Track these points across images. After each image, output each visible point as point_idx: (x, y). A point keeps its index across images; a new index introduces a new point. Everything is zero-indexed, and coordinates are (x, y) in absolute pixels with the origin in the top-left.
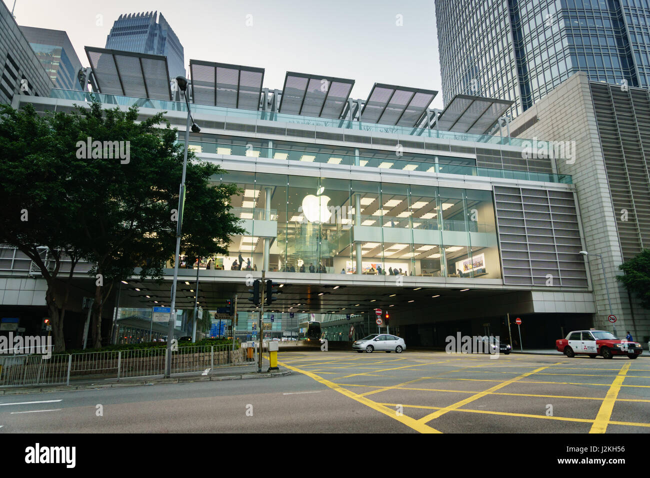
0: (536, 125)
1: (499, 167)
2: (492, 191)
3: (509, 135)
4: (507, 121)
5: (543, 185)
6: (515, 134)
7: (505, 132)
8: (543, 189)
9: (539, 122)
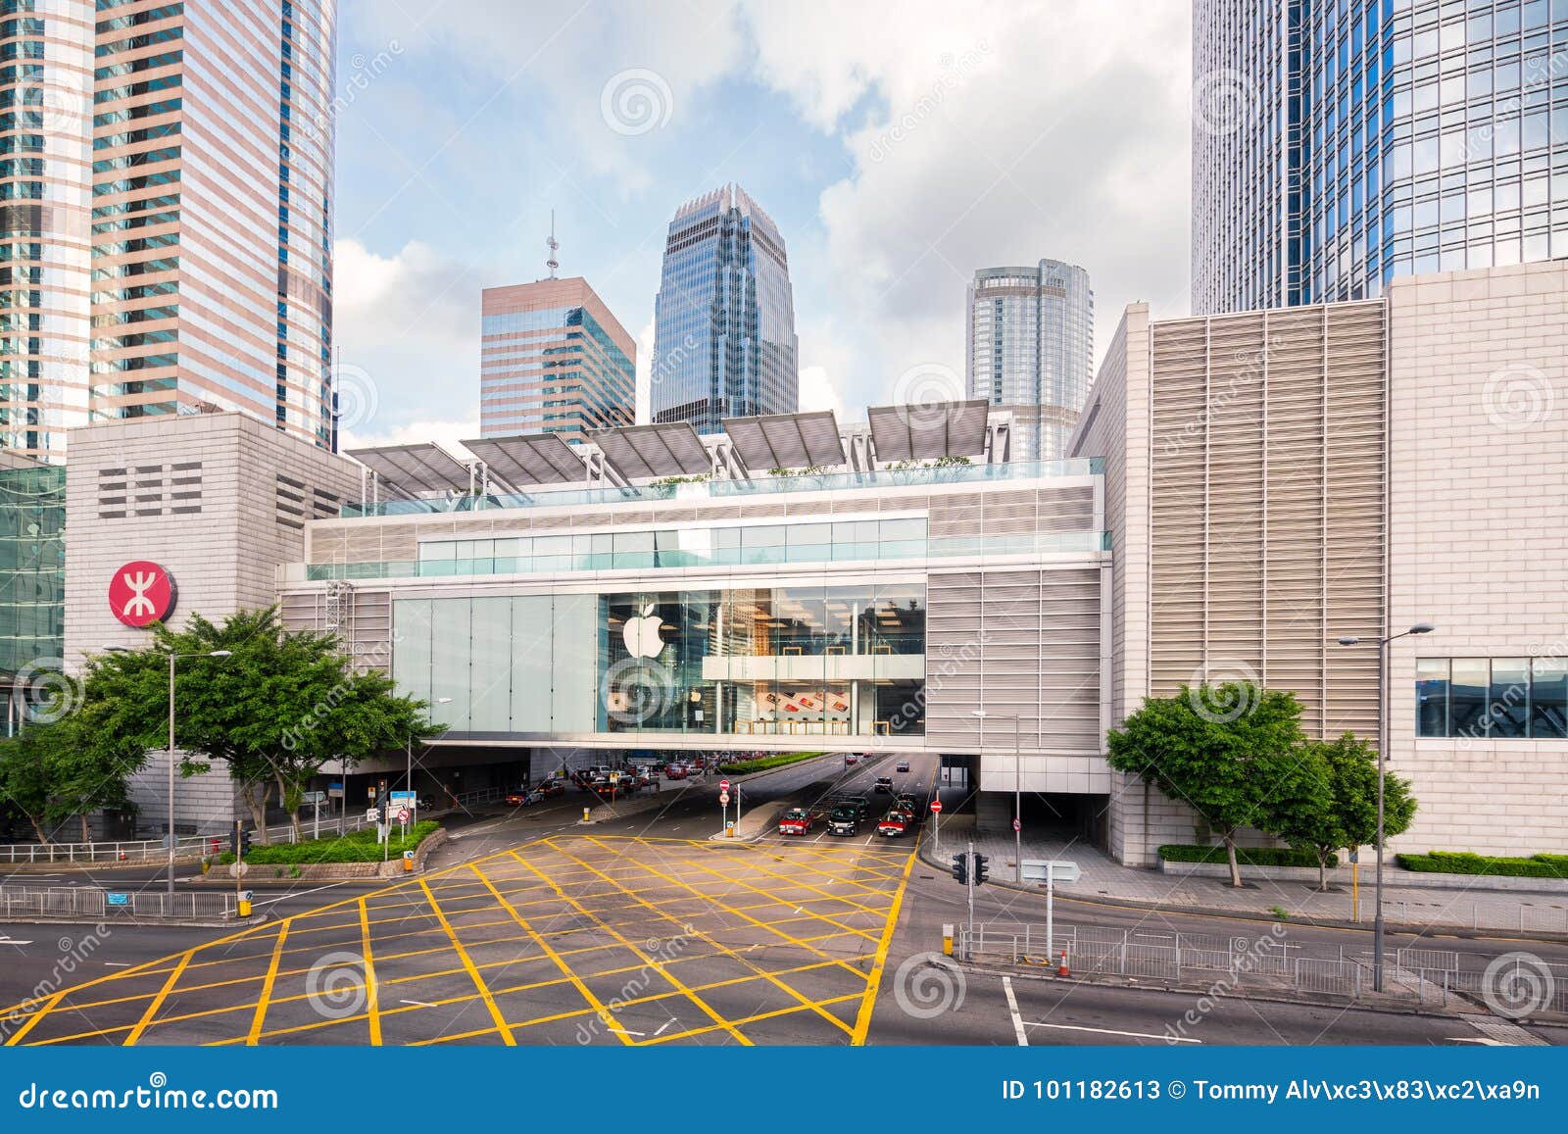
8: (1035, 569)
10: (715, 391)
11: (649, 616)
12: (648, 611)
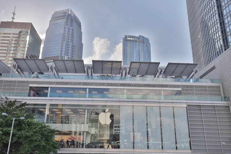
0: (215, 70)
1: (193, 94)
2: (187, 107)
3: (199, 77)
4: (198, 70)
5: (213, 103)
6: (202, 77)
7: (197, 76)
8: (214, 105)
9: (216, 69)
10: (61, 54)
11: (107, 112)
12: (107, 111)
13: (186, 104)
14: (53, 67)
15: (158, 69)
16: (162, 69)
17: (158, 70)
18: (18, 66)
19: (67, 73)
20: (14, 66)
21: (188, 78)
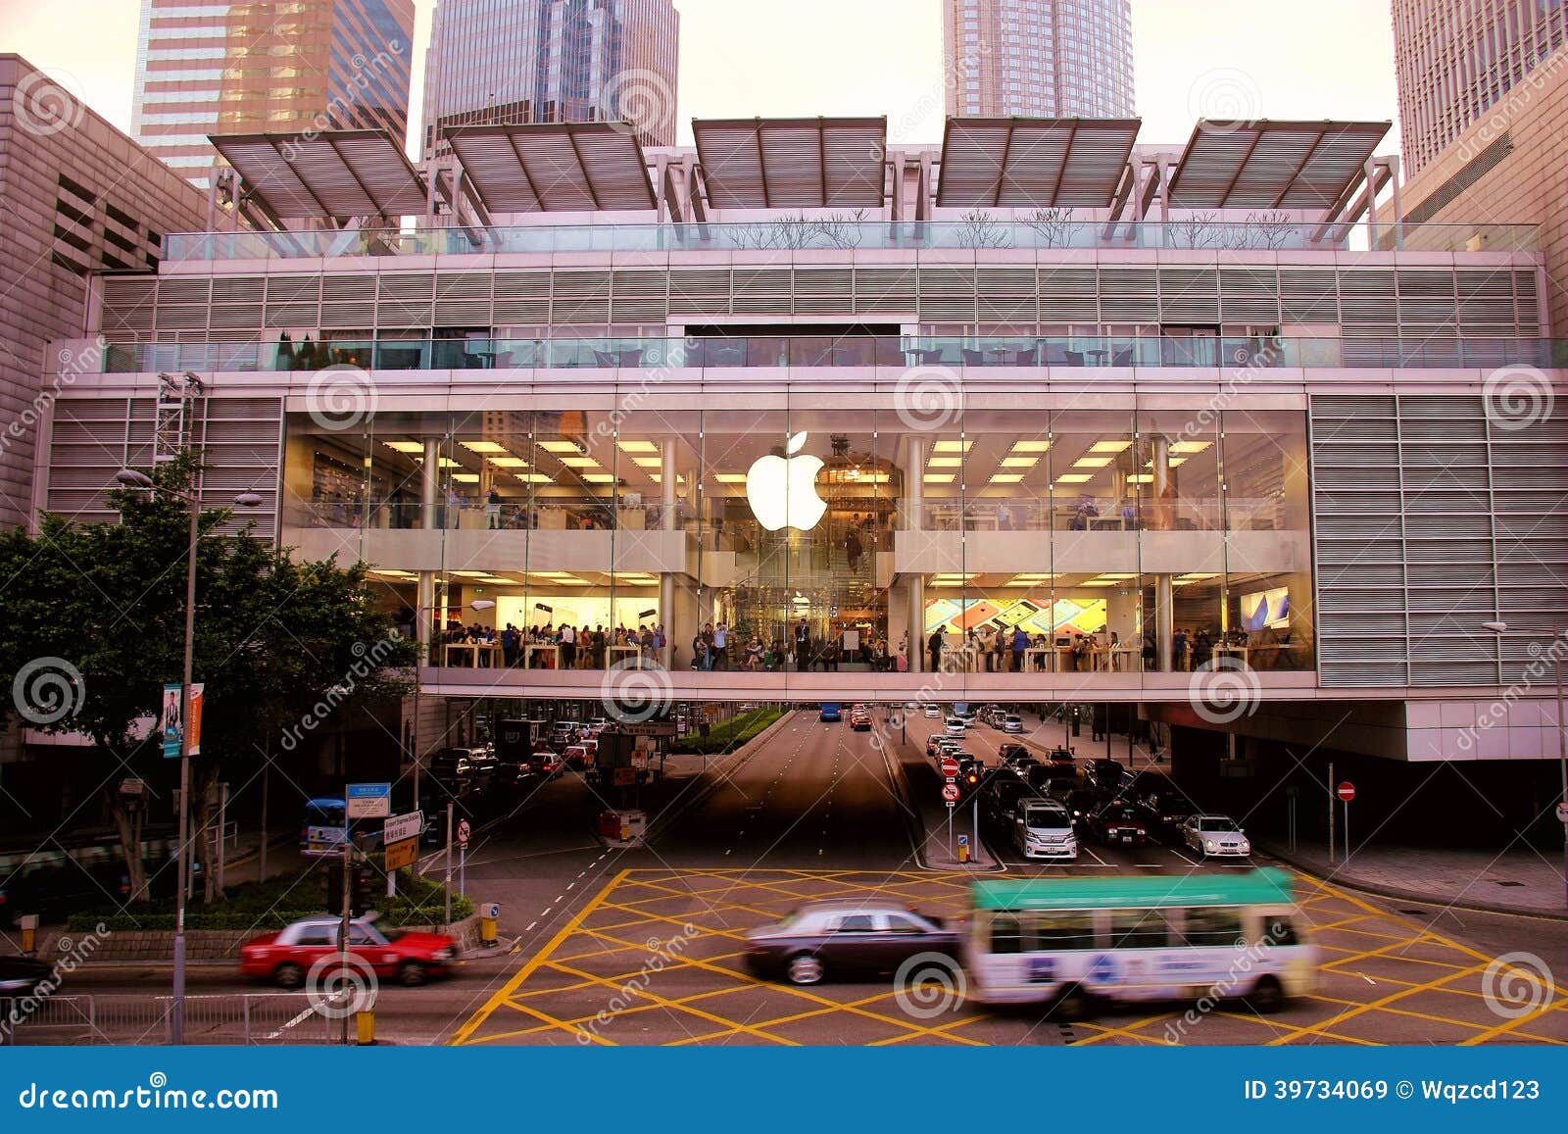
0: (1506, 161)
2: (1307, 411)
5: (1475, 380)
8: (1475, 393)
9: (1513, 156)
11: (794, 456)
12: (795, 443)
13: (1301, 389)
14: (451, 179)
15: (1134, 159)
16: (1162, 164)
17: (1131, 171)
18: (246, 184)
19: (544, 210)
20: (224, 187)
21: (1332, 218)
